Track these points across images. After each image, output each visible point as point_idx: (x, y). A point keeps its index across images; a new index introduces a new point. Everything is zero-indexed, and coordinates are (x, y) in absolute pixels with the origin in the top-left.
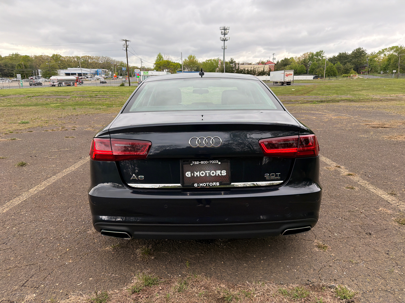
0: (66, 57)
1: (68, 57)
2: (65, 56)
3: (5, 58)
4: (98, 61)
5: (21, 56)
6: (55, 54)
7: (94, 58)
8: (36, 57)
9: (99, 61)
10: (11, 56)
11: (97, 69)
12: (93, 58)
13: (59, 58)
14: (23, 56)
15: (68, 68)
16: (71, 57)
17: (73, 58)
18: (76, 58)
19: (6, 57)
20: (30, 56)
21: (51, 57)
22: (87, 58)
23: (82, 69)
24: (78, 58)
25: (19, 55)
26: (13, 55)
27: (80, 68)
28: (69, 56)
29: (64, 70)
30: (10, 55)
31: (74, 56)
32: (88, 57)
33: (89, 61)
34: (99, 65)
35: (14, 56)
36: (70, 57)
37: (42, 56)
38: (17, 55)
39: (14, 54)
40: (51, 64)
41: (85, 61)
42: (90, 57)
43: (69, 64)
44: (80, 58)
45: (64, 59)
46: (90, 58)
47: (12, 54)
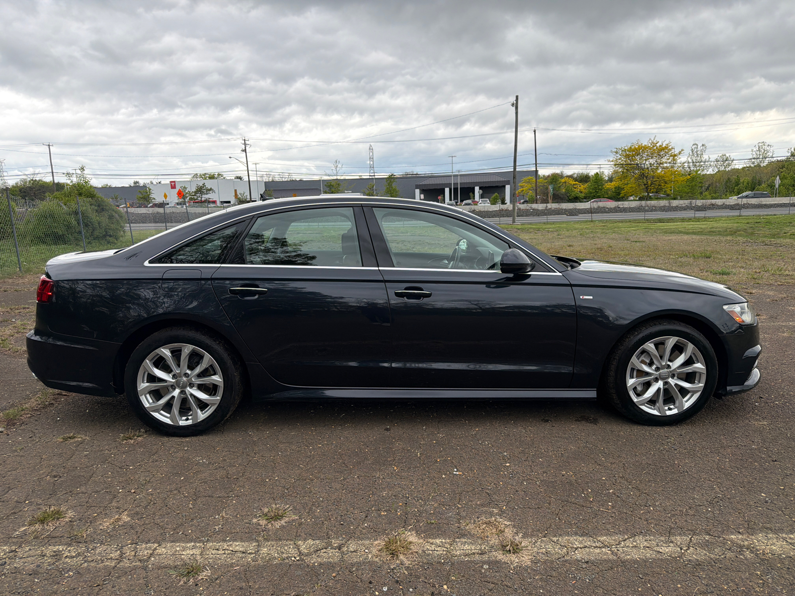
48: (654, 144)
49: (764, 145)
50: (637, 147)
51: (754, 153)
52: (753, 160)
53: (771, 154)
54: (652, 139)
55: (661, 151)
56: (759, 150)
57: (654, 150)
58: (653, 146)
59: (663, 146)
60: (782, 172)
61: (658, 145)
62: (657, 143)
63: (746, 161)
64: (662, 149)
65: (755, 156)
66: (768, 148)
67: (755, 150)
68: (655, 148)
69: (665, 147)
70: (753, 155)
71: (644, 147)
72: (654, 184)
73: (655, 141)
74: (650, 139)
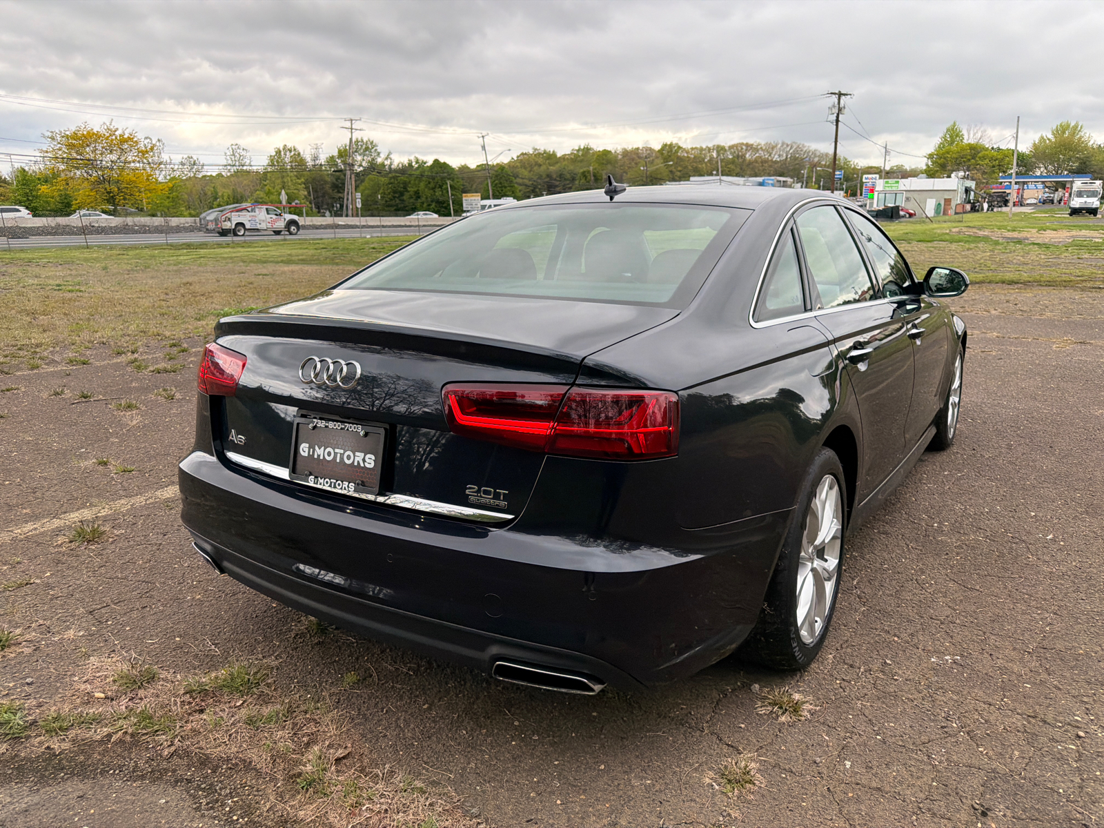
0: (692, 149)
1: (696, 148)
2: (689, 147)
3: (564, 158)
4: (770, 155)
5: (595, 153)
6: (669, 143)
7: (761, 148)
8: (626, 153)
9: (772, 156)
10: (575, 152)
11: (763, 178)
12: (759, 147)
13: (677, 152)
14: (599, 151)
15: (692, 179)
16: (704, 147)
17: (709, 149)
18: (715, 151)
19: (565, 155)
20: (613, 152)
21: (659, 151)
22: (742, 149)
23: (724, 178)
24: (720, 149)
25: (590, 149)
26: (578, 151)
27: (718, 177)
28: (698, 146)
29: (682, 183)
30: (573, 150)
31: (710, 145)
32: (747, 145)
33: (747, 156)
34: (771, 166)
35: (580, 153)
36: (702, 149)
37: (638, 149)
38: (587, 150)
39: (582, 147)
40: (652, 168)
41: (738, 156)
42: (752, 145)
43: (696, 167)
44: (725, 150)
45: (686, 155)
46: (751, 148)
47: (577, 148)
48: (113, 132)
49: (238, 148)
50: (85, 133)
51: (228, 157)
52: (229, 167)
53: (249, 161)
54: (108, 124)
55: (123, 143)
56: (234, 155)
57: (112, 140)
58: (111, 135)
59: (126, 136)
60: (266, 185)
61: (116, 133)
62: (115, 131)
63: (221, 167)
64: (123, 141)
65: (230, 162)
66: (243, 153)
67: (228, 154)
68: (114, 137)
69: (128, 137)
70: (227, 160)
71: (96, 135)
72: (122, 192)
73: (112, 127)
74: (104, 123)
